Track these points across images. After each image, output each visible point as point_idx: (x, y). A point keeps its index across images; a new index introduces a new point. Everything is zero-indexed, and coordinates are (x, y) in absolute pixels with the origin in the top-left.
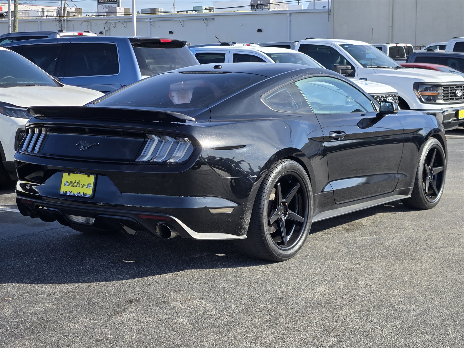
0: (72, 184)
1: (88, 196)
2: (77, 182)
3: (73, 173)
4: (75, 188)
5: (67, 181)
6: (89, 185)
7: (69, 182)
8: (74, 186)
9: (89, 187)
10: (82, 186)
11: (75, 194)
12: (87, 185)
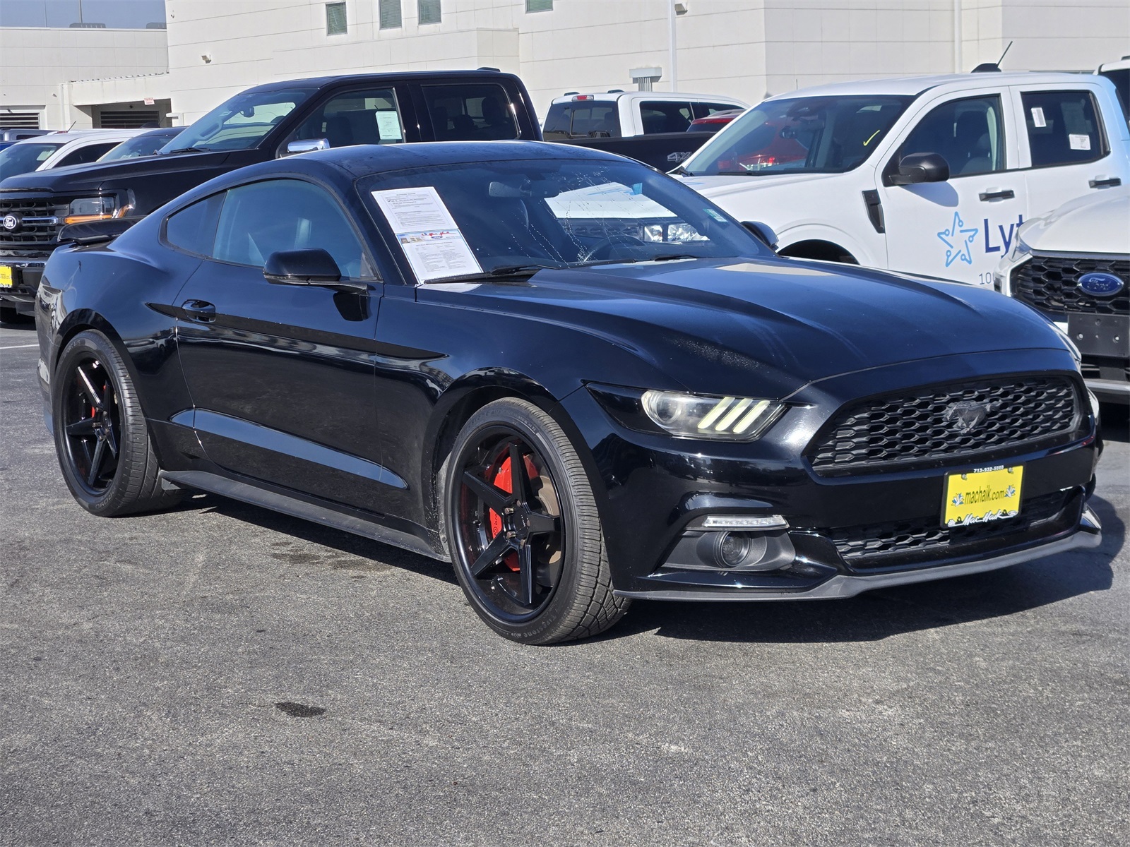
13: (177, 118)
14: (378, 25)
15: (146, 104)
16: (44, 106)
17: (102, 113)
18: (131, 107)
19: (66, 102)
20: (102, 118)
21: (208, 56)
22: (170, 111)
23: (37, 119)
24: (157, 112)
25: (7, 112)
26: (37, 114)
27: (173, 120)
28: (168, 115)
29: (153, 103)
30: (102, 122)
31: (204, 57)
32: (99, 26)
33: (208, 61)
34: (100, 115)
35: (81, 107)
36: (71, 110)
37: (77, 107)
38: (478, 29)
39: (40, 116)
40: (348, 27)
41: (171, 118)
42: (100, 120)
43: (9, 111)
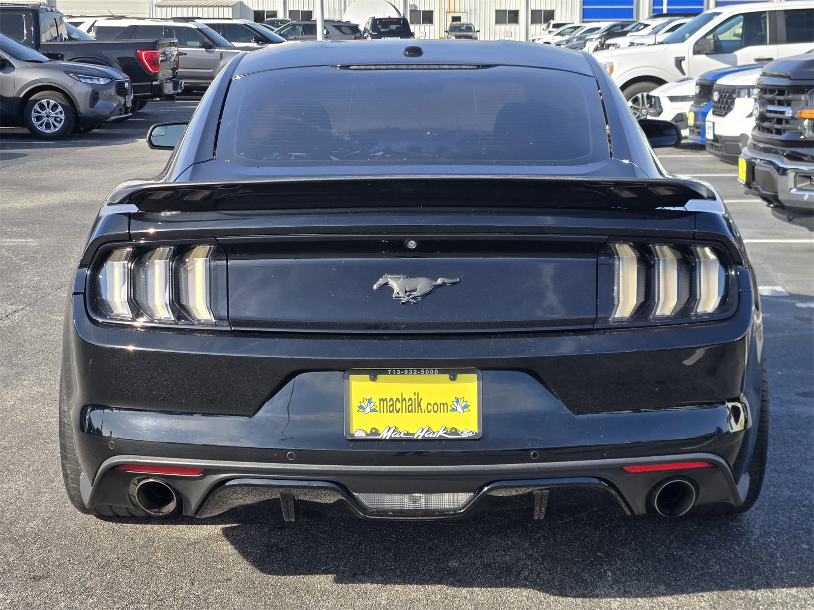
0: (390, 404)
1: (465, 435)
2: (411, 399)
3: (392, 373)
4: (404, 415)
6: (457, 400)
7: (376, 400)
8: (398, 412)
9: (459, 409)
10: (430, 408)
11: (413, 435)
12: (450, 404)
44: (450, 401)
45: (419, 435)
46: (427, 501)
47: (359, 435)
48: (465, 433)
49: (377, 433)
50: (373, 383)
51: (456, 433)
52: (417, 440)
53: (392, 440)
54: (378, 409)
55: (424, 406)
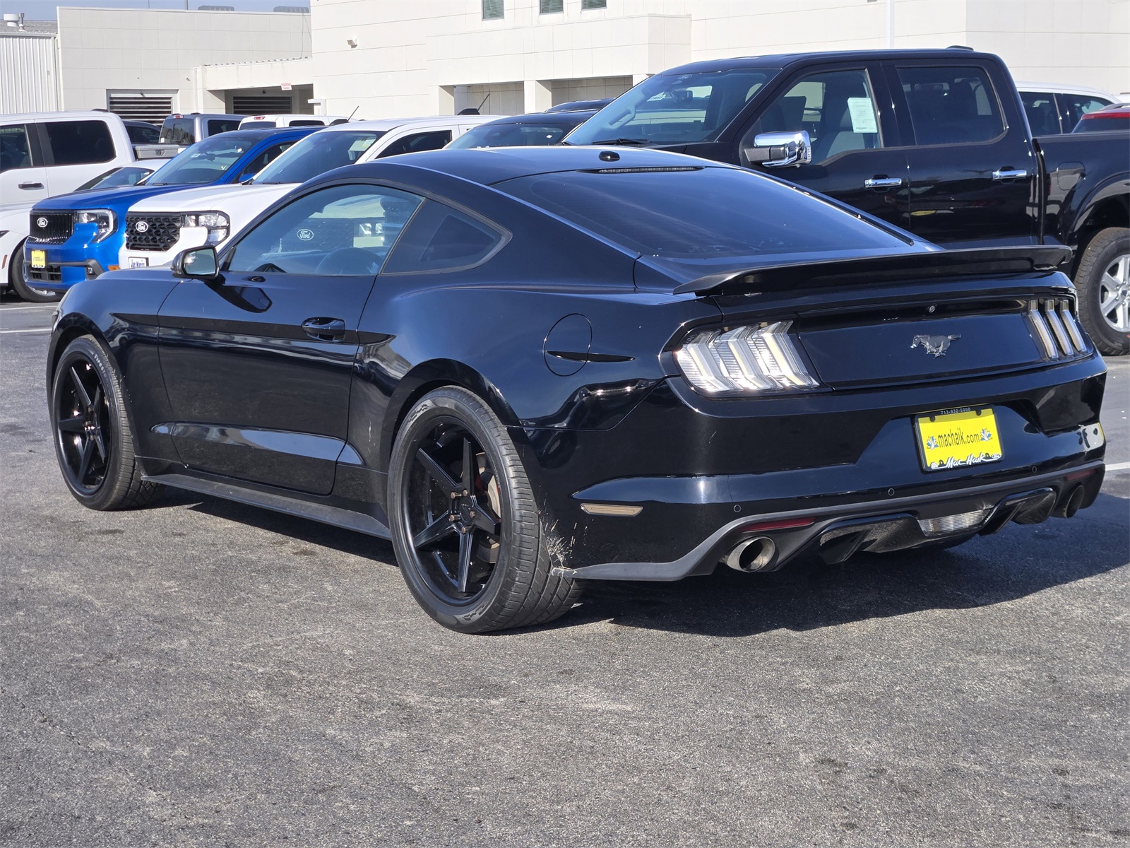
0: (945, 440)
1: (996, 458)
2: (956, 434)
3: (943, 414)
4: (954, 447)
5: (933, 438)
6: (984, 432)
7: (936, 437)
8: (950, 445)
9: (986, 438)
10: (969, 439)
12: (979, 435)
13: (319, 104)
14: (538, 9)
15: (283, 89)
16: (178, 90)
17: (235, 98)
18: (264, 92)
19: (200, 86)
20: (235, 103)
21: (354, 41)
22: (312, 97)
23: (169, 103)
24: (289, 98)
25: (140, 96)
26: (170, 98)
27: (315, 107)
28: (310, 101)
29: (291, 89)
30: (235, 107)
31: (350, 42)
32: (228, 8)
33: (354, 46)
34: (233, 101)
35: (214, 92)
36: (204, 95)
37: (211, 91)
38: (650, 16)
39: (173, 101)
40: (505, 12)
41: (313, 104)
42: (233, 105)
43: (142, 94)
44: (979, 432)
45: (969, 462)
46: (955, 522)
47: (935, 466)
48: (995, 456)
49: (943, 465)
50: (932, 424)
51: (990, 458)
52: (969, 466)
53: (955, 468)
54: (938, 444)
55: (964, 437)
